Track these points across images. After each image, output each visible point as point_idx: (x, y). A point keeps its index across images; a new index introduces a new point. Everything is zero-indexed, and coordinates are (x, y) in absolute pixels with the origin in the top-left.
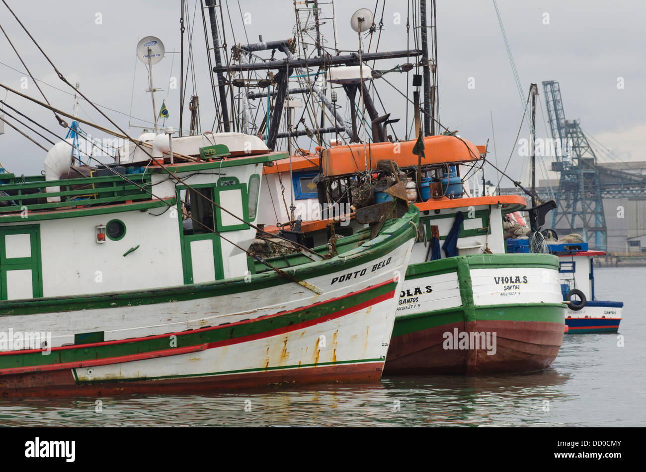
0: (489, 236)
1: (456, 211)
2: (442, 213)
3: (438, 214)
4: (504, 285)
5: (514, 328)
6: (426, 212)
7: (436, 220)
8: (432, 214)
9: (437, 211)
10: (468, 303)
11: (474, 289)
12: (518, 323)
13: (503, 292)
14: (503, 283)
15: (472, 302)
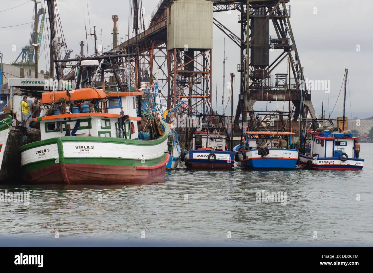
0: (91, 129)
1: (77, 119)
2: (72, 119)
3: (70, 120)
4: (80, 149)
5: (85, 167)
6: (65, 119)
7: (69, 122)
8: (67, 120)
9: (70, 118)
10: (61, 156)
11: (64, 151)
12: (86, 165)
13: (80, 152)
14: (80, 148)
15: (63, 156)
